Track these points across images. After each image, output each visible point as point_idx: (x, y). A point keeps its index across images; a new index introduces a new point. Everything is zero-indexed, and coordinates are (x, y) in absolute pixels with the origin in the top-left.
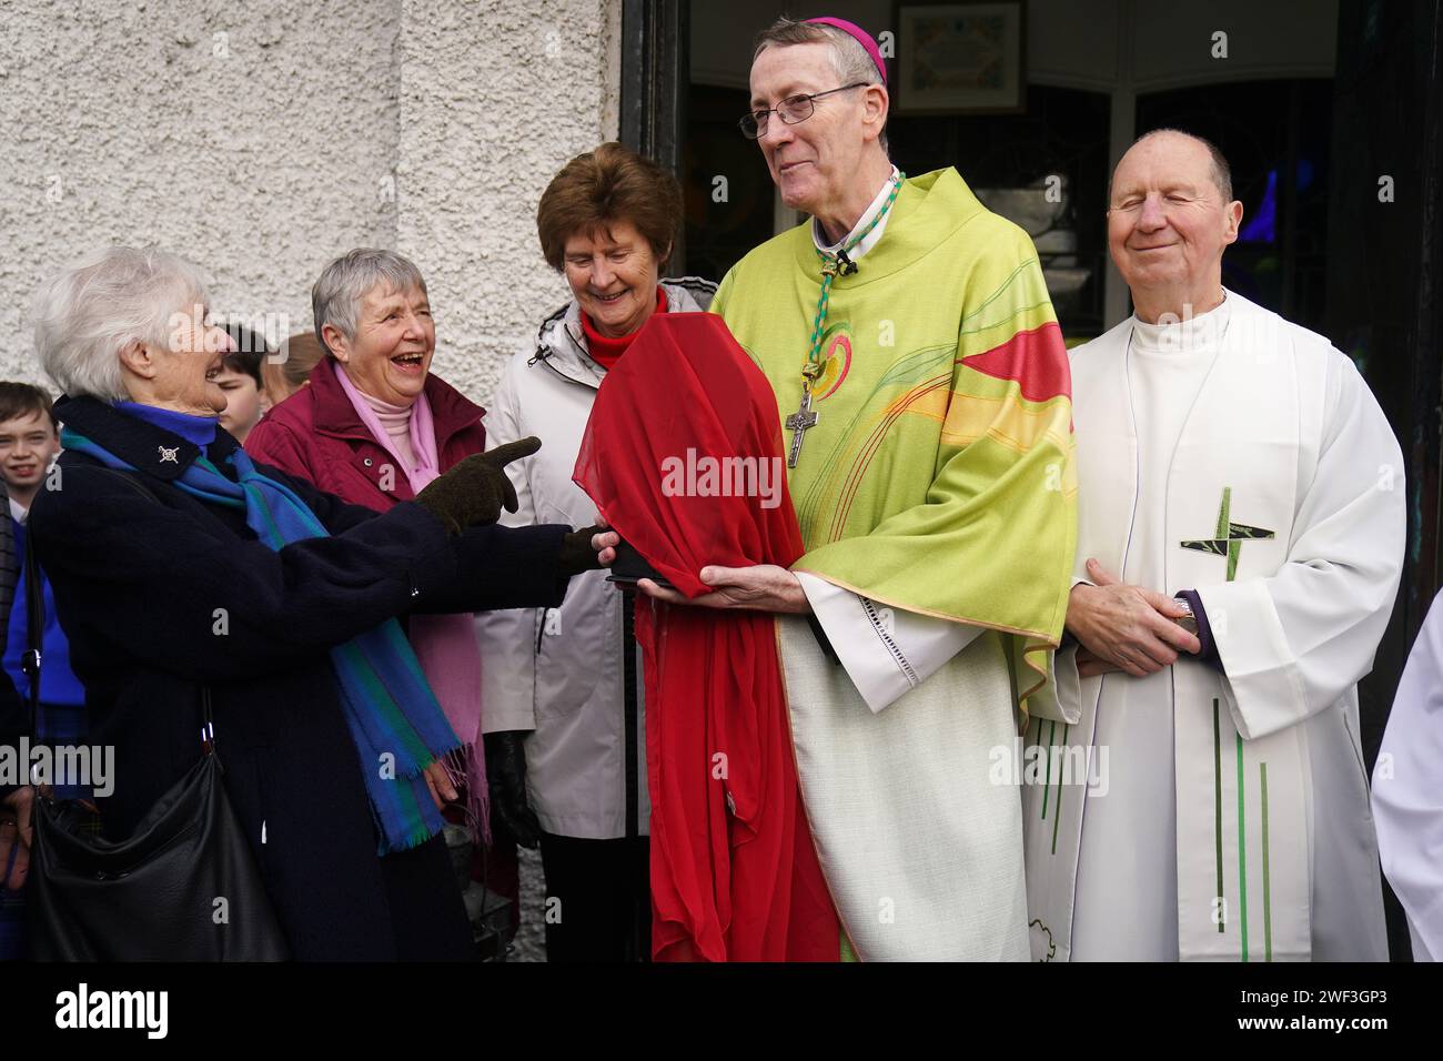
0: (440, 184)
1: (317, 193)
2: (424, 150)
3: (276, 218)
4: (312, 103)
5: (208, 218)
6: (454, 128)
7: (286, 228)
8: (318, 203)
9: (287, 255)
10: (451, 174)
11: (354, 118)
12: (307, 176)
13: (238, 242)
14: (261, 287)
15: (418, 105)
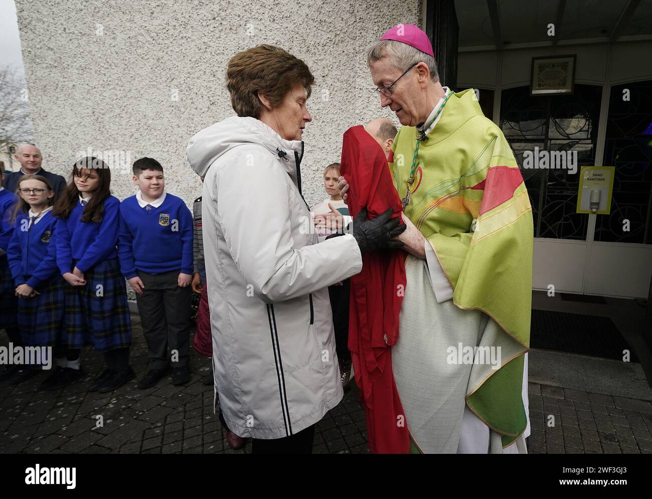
0: (368, 117)
1: (338, 122)
2: (363, 106)
3: (328, 130)
4: (337, 93)
5: (309, 130)
6: (372, 98)
7: (330, 132)
8: (339, 125)
9: (331, 140)
10: (371, 113)
11: (348, 98)
12: (336, 116)
13: (317, 137)
14: (324, 150)
15: (361, 91)
